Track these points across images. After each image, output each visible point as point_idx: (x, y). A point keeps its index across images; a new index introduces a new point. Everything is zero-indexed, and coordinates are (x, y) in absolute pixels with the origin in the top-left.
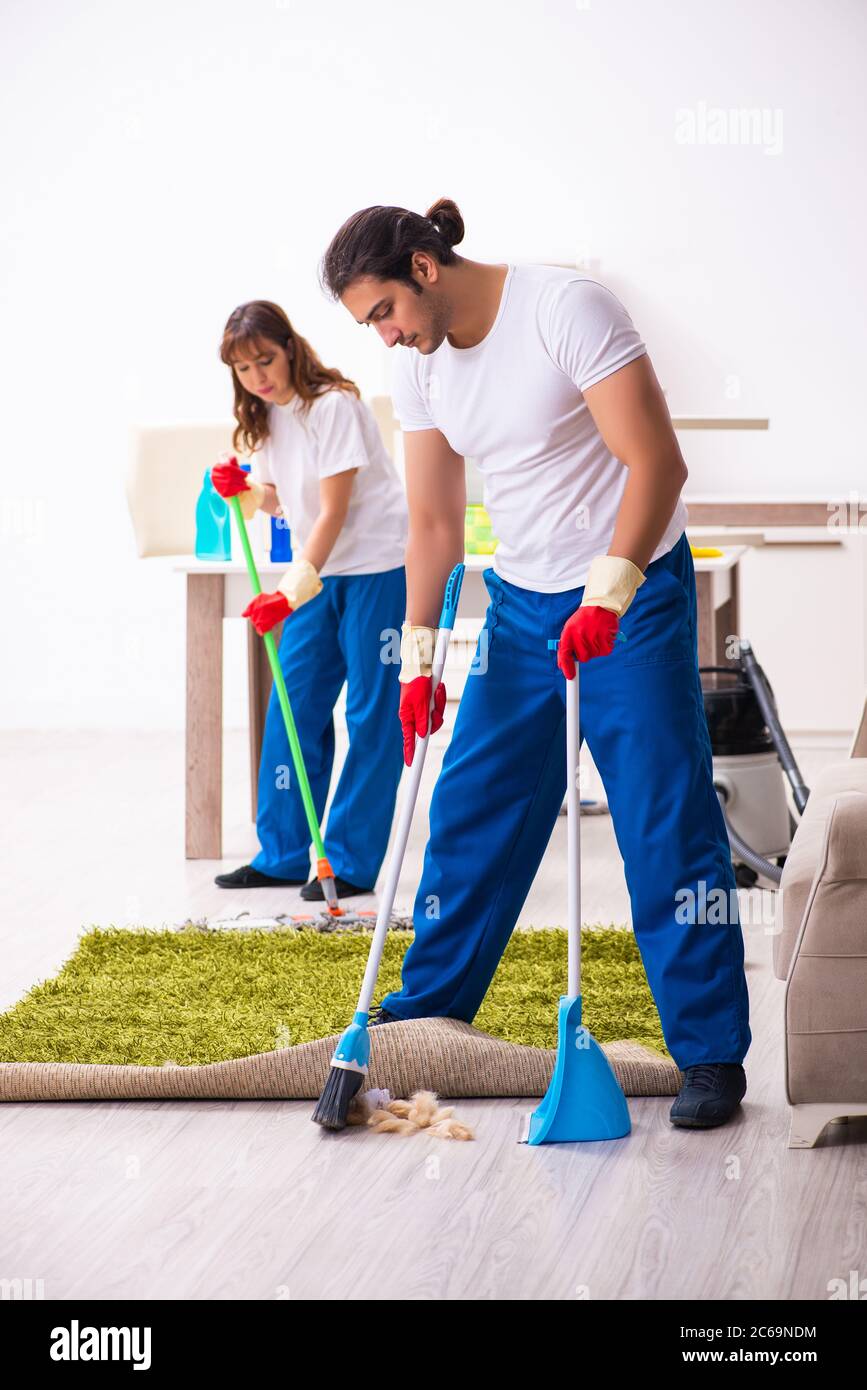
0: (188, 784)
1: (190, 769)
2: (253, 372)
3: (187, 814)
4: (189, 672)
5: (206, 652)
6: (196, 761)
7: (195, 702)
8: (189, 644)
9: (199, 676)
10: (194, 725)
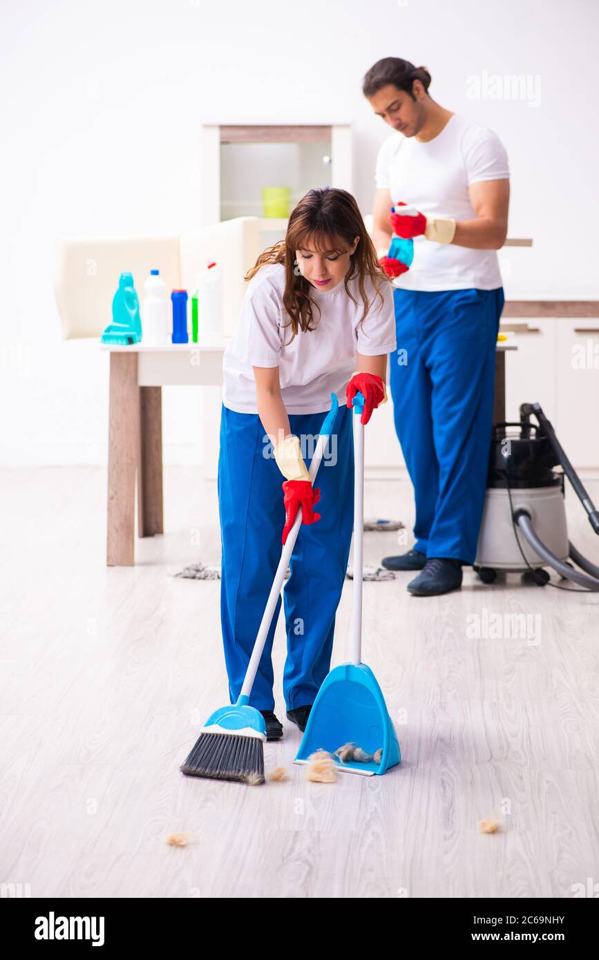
0: (109, 509)
1: (111, 498)
2: (315, 261)
3: (109, 532)
4: (111, 426)
5: (124, 410)
6: (116, 493)
7: (116, 448)
8: (110, 405)
9: (118, 429)
10: (114, 465)
